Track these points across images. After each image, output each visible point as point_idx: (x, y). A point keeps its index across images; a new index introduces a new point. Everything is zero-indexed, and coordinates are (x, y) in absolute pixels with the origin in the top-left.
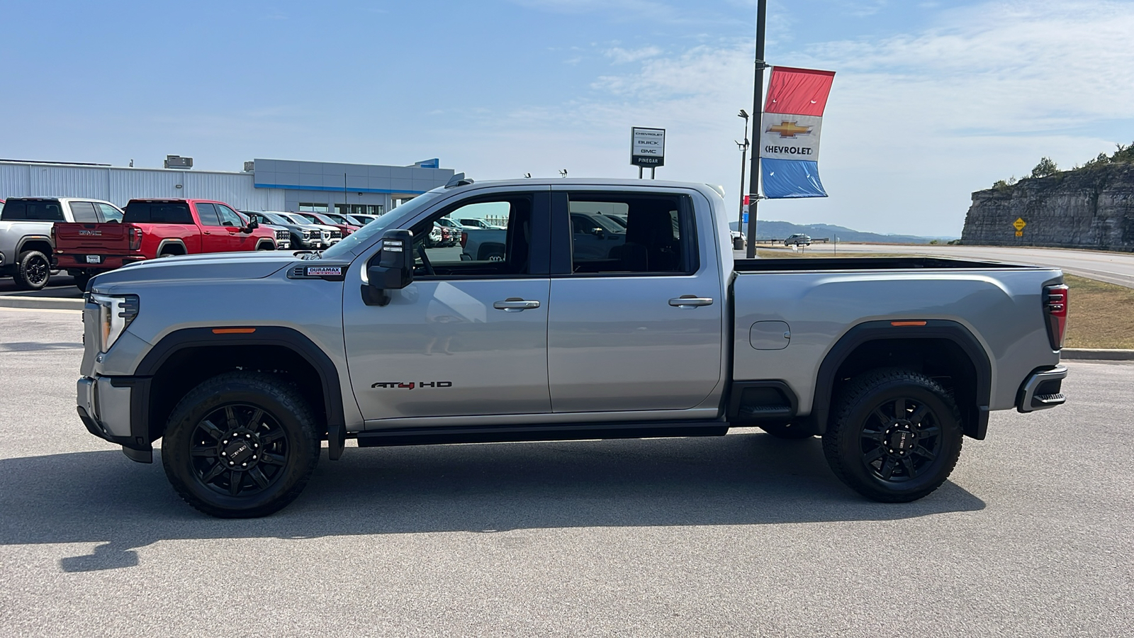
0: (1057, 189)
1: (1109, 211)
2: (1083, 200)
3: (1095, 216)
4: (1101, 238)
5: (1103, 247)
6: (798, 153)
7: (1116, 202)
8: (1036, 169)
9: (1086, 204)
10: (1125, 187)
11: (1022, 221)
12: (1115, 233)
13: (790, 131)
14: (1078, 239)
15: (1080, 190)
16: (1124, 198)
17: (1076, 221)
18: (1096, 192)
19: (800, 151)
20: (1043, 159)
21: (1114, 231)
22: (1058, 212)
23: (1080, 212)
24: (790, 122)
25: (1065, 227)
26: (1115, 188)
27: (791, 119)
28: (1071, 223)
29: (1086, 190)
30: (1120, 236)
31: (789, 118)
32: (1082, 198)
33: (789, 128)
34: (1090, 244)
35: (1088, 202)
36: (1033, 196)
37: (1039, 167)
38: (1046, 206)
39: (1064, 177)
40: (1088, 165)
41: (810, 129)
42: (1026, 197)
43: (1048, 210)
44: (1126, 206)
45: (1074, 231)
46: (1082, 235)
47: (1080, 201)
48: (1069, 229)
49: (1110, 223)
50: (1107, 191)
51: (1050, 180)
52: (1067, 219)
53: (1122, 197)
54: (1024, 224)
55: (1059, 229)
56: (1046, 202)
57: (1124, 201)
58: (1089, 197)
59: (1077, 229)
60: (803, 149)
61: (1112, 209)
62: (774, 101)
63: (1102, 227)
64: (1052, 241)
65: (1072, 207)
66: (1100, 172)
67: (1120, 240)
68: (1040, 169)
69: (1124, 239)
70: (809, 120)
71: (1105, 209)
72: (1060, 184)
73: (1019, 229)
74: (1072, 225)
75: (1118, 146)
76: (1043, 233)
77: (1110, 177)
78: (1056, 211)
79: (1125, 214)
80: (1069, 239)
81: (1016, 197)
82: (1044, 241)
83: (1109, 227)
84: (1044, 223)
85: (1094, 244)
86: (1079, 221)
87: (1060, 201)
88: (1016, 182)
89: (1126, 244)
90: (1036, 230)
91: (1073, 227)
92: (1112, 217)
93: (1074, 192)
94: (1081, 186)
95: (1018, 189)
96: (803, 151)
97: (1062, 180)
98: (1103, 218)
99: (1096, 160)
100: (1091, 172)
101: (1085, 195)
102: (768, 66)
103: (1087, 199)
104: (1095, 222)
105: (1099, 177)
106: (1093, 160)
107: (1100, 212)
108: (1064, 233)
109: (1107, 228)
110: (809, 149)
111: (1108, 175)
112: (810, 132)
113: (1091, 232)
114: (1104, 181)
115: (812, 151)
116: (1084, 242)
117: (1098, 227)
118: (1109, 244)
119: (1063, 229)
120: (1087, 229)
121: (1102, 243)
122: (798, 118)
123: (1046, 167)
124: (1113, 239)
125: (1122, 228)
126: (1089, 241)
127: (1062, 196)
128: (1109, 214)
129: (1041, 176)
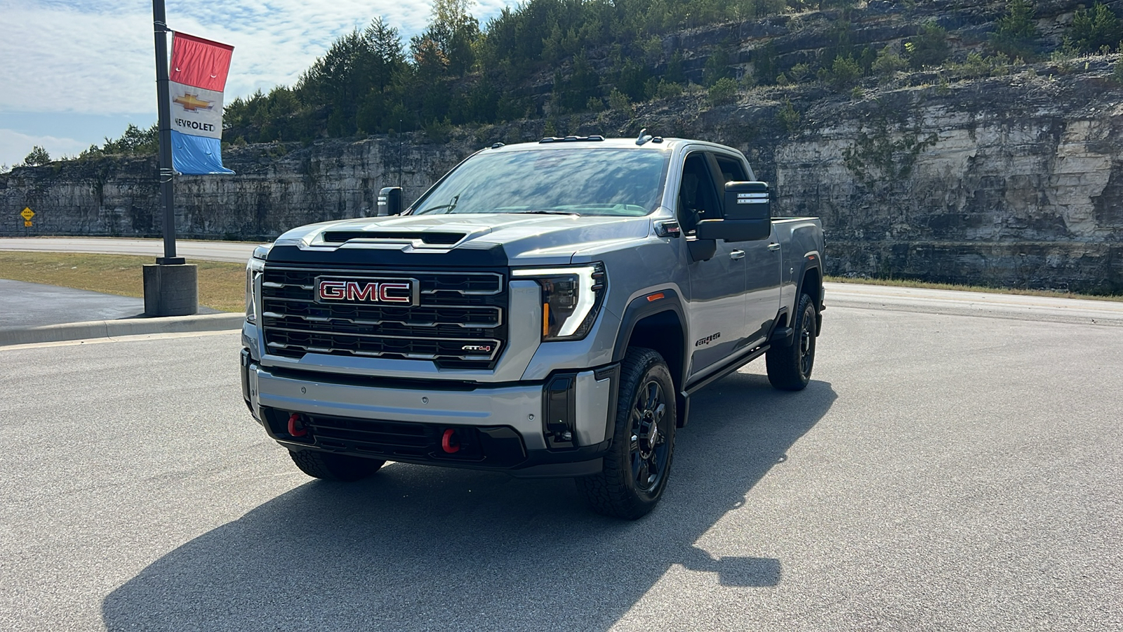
0: (57, 178)
1: (117, 200)
2: (88, 190)
3: (102, 205)
4: (112, 226)
5: (117, 235)
6: (200, 129)
7: (122, 191)
8: (30, 157)
9: (91, 194)
10: (129, 178)
11: (30, 211)
12: (125, 221)
13: (192, 104)
14: (87, 228)
15: (82, 180)
16: (130, 189)
17: (82, 210)
18: (99, 182)
19: (202, 127)
20: (35, 148)
21: (124, 219)
22: (62, 201)
23: (85, 201)
24: (192, 94)
25: (72, 216)
26: (119, 179)
27: (193, 91)
28: (78, 213)
29: (89, 181)
30: (131, 224)
31: (191, 90)
32: (86, 187)
33: (191, 101)
34: (100, 232)
35: (93, 192)
36: (32, 185)
37: (32, 156)
38: (48, 195)
39: (62, 167)
40: (83, 156)
41: (211, 105)
42: (24, 186)
43: (51, 200)
44: (132, 196)
45: (82, 219)
46: (91, 224)
47: (84, 191)
48: (77, 218)
49: (119, 212)
50: (112, 181)
51: (48, 168)
52: (73, 209)
53: (127, 187)
54: (33, 214)
55: (66, 218)
56: (48, 192)
57: (130, 191)
58: (93, 186)
59: (85, 218)
60: (205, 124)
61: (119, 198)
62: (177, 70)
63: (112, 216)
64: (60, 230)
65: (77, 197)
66: (100, 163)
67: (130, 228)
68: (33, 158)
69: (135, 226)
70: (210, 94)
71: (112, 198)
72: (59, 173)
73: (28, 218)
74: (79, 214)
75: (107, 139)
76: (49, 223)
77: (111, 168)
78: (60, 200)
79: (133, 203)
80: (77, 228)
81: (12, 185)
82: (50, 231)
83: (119, 216)
84: (49, 213)
85: (105, 232)
86: (86, 211)
87: (63, 191)
88: (10, 170)
89: (137, 231)
90: (41, 219)
91: (80, 216)
92: (120, 207)
93: (77, 182)
94: (83, 176)
95: (13, 178)
96: (205, 127)
97: (61, 170)
98: (111, 207)
99: (89, 151)
100: (90, 162)
101: (89, 185)
102: (169, 30)
103: (91, 189)
104: (102, 211)
105: (100, 168)
106: (86, 151)
107: (106, 201)
108: (72, 222)
109: (117, 217)
110: (211, 125)
111: (108, 166)
112: (210, 108)
113: (99, 221)
114: (106, 172)
115: (214, 127)
116: (94, 230)
117: (107, 216)
118: (121, 232)
119: (70, 218)
120: (96, 218)
121: (113, 230)
122: (199, 91)
123: (41, 156)
124: (124, 227)
125: (131, 216)
126: (99, 229)
127: (65, 185)
128: (117, 203)
129: (36, 165)
